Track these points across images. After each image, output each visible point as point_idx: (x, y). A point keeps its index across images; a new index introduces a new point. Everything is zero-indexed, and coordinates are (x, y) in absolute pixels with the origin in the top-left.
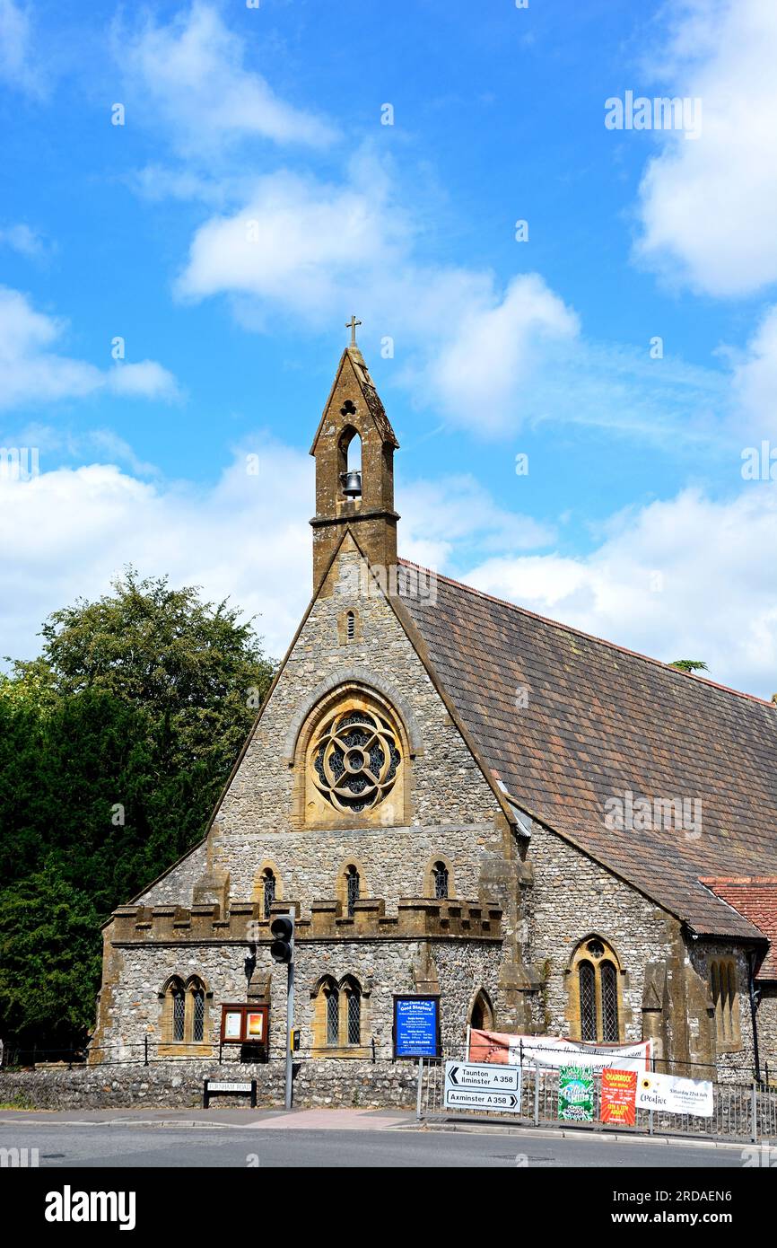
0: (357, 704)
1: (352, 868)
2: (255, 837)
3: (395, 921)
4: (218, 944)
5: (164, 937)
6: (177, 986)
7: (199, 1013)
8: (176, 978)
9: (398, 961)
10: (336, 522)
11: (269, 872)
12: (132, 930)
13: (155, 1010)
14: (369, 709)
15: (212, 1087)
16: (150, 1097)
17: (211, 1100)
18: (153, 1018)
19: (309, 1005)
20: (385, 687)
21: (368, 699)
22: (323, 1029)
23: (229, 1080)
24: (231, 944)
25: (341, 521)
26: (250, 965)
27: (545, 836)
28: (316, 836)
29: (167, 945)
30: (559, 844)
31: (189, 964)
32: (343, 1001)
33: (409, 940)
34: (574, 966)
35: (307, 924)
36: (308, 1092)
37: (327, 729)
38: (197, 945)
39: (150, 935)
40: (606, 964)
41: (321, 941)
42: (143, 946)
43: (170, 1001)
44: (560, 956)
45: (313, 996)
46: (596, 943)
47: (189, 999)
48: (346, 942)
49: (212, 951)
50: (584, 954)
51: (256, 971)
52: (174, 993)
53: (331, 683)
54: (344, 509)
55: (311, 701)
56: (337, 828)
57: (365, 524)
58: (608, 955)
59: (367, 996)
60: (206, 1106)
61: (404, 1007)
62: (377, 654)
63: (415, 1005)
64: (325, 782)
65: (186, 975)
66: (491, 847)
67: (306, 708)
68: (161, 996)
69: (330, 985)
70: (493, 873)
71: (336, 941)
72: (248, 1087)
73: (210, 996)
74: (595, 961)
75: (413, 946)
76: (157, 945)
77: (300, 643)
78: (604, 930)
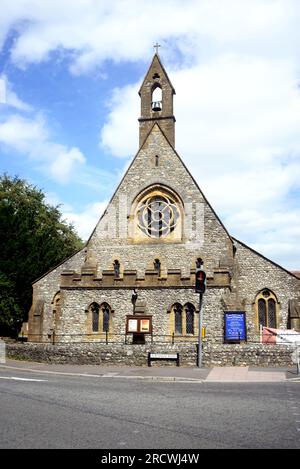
0: (159, 193)
1: (157, 261)
2: (109, 247)
3: (212, 279)
4: (118, 288)
5: (87, 285)
6: (95, 307)
7: (106, 319)
8: (95, 304)
9: (214, 297)
10: (150, 120)
11: (116, 262)
12: (71, 281)
13: (84, 318)
14: (164, 195)
15: (152, 356)
16: (113, 360)
17: (152, 362)
18: (82, 321)
19: (166, 316)
20: (173, 186)
21: (164, 191)
22: (173, 328)
23: (163, 353)
24: (125, 288)
25: (153, 119)
26: (134, 298)
27: (243, 249)
28: (140, 247)
29: (89, 288)
30: (249, 252)
31: (101, 297)
32: (184, 315)
33: (220, 287)
34: (257, 301)
35: (165, 280)
36: (209, 358)
37: (144, 203)
38: (106, 288)
39: (80, 284)
40: (271, 300)
41: (173, 288)
42: (77, 288)
43: (91, 314)
44: (251, 297)
45: (169, 312)
46: (267, 292)
47: (101, 313)
48: (186, 288)
49: (113, 292)
50: (261, 296)
51: (138, 301)
52: (93, 310)
53: (147, 184)
54: (154, 114)
55: (138, 191)
56: (150, 243)
57: (163, 121)
58: (272, 296)
59: (198, 312)
60: (149, 365)
61: (229, 317)
62: (169, 172)
63: (234, 316)
64: (143, 225)
65: (100, 302)
66: (224, 252)
67: (135, 194)
68: (86, 311)
69: (178, 308)
70: (226, 262)
71: (181, 288)
72: (175, 357)
73: (113, 312)
74: (267, 299)
75: (222, 290)
76: (84, 288)
77: (133, 167)
78: (271, 286)
